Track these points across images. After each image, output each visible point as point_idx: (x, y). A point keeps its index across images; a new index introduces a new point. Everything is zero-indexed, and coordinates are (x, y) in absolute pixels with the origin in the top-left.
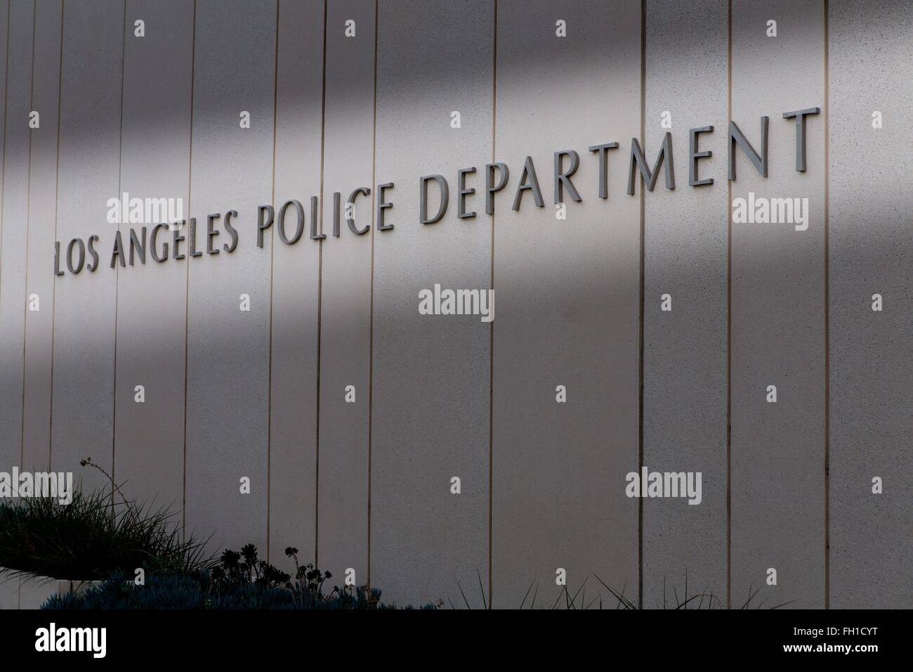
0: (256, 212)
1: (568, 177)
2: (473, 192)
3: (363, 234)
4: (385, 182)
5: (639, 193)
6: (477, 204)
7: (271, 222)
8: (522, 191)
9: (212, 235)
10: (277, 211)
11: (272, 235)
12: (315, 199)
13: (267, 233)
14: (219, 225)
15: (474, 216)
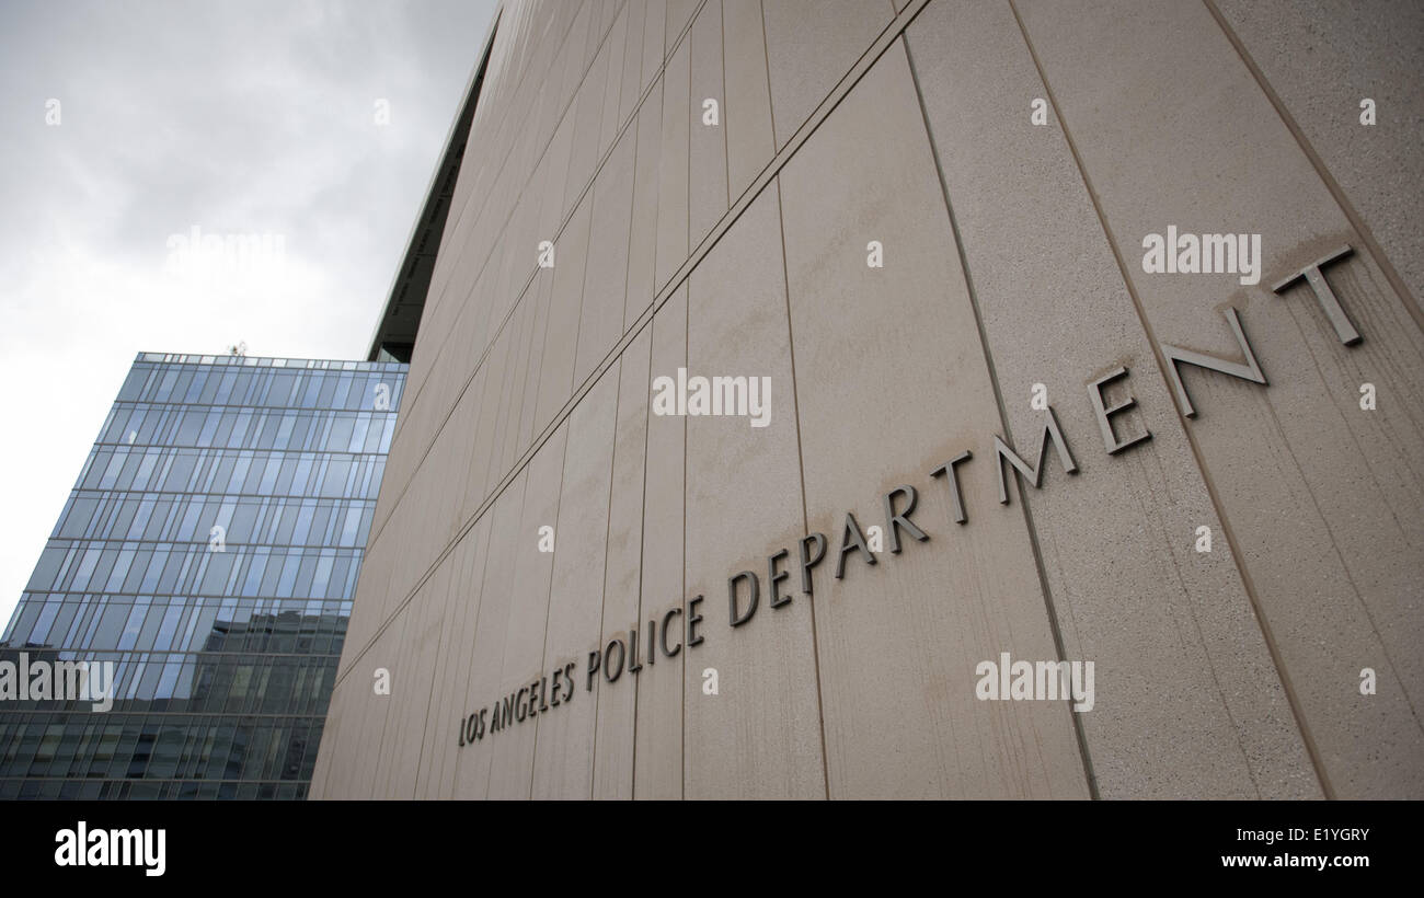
0: (587, 658)
1: (906, 516)
2: (785, 577)
3: (674, 654)
4: (695, 596)
5: (1018, 497)
6: (794, 587)
7: (598, 666)
8: (845, 554)
9: (556, 689)
10: (604, 652)
11: (600, 677)
12: (634, 633)
13: (596, 676)
14: (562, 679)
15: (788, 601)
